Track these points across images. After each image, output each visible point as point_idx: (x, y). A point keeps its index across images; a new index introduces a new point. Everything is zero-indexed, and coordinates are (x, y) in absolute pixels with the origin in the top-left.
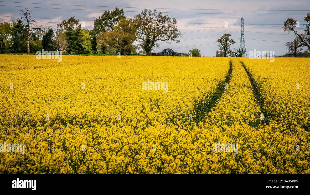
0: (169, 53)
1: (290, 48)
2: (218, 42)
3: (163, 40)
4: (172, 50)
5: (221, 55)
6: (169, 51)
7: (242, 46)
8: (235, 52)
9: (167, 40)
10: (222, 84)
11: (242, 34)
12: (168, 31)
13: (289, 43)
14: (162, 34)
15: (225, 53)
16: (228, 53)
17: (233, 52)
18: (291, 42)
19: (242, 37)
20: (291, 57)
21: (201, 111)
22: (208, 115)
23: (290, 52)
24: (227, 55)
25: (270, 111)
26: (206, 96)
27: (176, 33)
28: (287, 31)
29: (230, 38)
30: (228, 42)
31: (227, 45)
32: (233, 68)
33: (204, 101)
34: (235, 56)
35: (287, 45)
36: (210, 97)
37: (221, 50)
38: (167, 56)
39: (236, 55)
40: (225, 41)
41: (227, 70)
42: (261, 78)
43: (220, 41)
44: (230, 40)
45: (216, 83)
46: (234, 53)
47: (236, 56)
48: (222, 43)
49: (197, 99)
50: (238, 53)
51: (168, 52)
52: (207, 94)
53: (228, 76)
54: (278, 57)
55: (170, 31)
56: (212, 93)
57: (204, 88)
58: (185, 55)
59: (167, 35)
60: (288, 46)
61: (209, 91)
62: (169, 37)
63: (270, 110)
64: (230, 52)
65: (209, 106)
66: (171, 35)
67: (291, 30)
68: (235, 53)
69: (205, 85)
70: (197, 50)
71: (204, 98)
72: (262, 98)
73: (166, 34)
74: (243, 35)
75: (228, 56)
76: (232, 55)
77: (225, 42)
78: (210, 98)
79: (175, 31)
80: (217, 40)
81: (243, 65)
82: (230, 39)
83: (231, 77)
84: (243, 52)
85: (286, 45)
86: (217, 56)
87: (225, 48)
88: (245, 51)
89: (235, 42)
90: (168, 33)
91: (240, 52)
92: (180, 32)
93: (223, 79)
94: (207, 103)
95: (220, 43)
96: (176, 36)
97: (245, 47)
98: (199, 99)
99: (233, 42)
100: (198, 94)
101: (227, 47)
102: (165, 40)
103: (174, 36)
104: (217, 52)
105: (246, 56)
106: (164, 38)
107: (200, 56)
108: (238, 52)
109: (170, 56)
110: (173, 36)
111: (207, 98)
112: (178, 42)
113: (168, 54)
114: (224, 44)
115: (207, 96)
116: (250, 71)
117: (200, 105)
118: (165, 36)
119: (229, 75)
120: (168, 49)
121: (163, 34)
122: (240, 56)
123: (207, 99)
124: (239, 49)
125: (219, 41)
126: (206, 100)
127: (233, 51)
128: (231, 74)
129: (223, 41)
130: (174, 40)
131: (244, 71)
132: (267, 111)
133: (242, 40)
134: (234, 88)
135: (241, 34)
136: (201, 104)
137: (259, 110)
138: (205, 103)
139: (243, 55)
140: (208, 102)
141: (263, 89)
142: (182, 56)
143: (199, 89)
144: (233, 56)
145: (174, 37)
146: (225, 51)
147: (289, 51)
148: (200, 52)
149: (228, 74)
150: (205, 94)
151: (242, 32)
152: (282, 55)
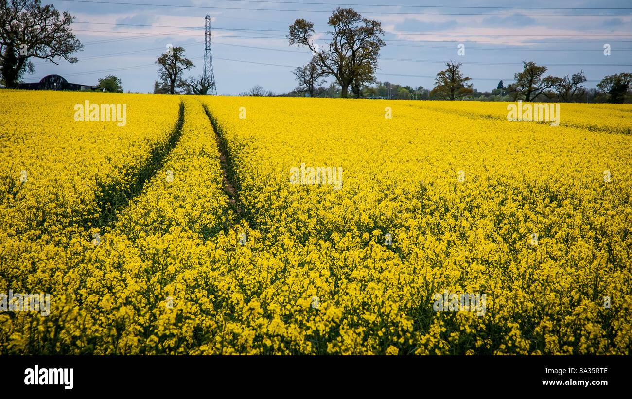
0: (55, 84)
1: (303, 79)
2: (158, 64)
3: (44, 58)
4: (63, 78)
5: (164, 91)
6: (55, 81)
7: (207, 73)
8: (192, 84)
9: (51, 58)
10: (162, 150)
11: (208, 49)
12: (53, 38)
13: (299, 68)
14: (42, 43)
15: (173, 87)
16: (179, 85)
17: (188, 85)
18: (303, 67)
19: (208, 55)
20: (305, 96)
21: (111, 204)
22: (121, 214)
23: (302, 87)
24: (177, 89)
25: (249, 205)
26: (123, 174)
27: (70, 43)
28: (296, 45)
29: (184, 56)
30: (179, 64)
31: (176, 70)
32: (186, 117)
33: (120, 184)
34: (193, 92)
35: (295, 72)
36: (134, 175)
37: (163, 79)
38: (51, 89)
39: (194, 90)
40: (172, 62)
41: (173, 120)
42: (238, 137)
43: (162, 61)
44: (183, 60)
45: (147, 147)
46: (191, 87)
47: (196, 93)
48: (167, 66)
49: (104, 181)
50: (199, 87)
51: (53, 83)
52: (127, 170)
53: (175, 133)
54: (277, 96)
55: (58, 38)
56: (138, 167)
57: (121, 157)
58: (90, 90)
59: (50, 47)
60: (298, 74)
61: (130, 164)
62: (56, 51)
63: (250, 203)
64: (183, 84)
65: (128, 193)
66: (59, 47)
67: (303, 42)
68: (193, 86)
69: (123, 152)
70: (115, 79)
71: (119, 178)
72: (238, 178)
73: (48, 44)
74: (210, 49)
75: (178, 93)
76: (186, 90)
77: (173, 65)
78: (132, 179)
79: (68, 38)
80: (157, 60)
81: (207, 112)
82: (182, 58)
83: (180, 135)
84: (209, 85)
85: (294, 74)
86: (156, 92)
87: (173, 77)
88: (213, 84)
89: (192, 65)
90: (54, 42)
91: (202, 84)
92: (78, 42)
93: (163, 139)
94: (126, 187)
95: (162, 66)
96: (69, 49)
97: (212, 75)
98: (109, 181)
99: (188, 64)
100: (106, 169)
101: (177, 73)
102: (46, 58)
103: (66, 48)
104: (157, 85)
105: (215, 93)
106: (44, 54)
107: (121, 92)
108: (199, 85)
109: (58, 90)
110: (63, 48)
111: (126, 178)
112: (74, 61)
113: (53, 85)
114: (169, 68)
115: (127, 175)
116: (219, 123)
117: (110, 192)
118: (48, 49)
119: (178, 132)
120: (54, 76)
121: (43, 45)
122: (203, 92)
123: (127, 181)
124: (200, 79)
125: (160, 63)
126: (124, 182)
127: (189, 82)
128: (181, 129)
129: (169, 62)
130: (66, 58)
131: (206, 122)
132: (244, 205)
133: (208, 60)
134: (183, 158)
135: (206, 49)
136: (113, 191)
137: (223, 203)
138: (122, 188)
139: (209, 91)
140: (128, 186)
141: (240, 161)
142: (83, 91)
143: (110, 160)
144: (189, 93)
145: (66, 52)
146: (173, 81)
147: (300, 84)
148: (120, 83)
149: (175, 130)
150: (122, 170)
151: (208, 44)
152: (287, 92)
